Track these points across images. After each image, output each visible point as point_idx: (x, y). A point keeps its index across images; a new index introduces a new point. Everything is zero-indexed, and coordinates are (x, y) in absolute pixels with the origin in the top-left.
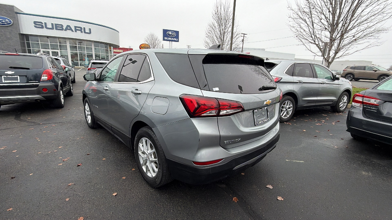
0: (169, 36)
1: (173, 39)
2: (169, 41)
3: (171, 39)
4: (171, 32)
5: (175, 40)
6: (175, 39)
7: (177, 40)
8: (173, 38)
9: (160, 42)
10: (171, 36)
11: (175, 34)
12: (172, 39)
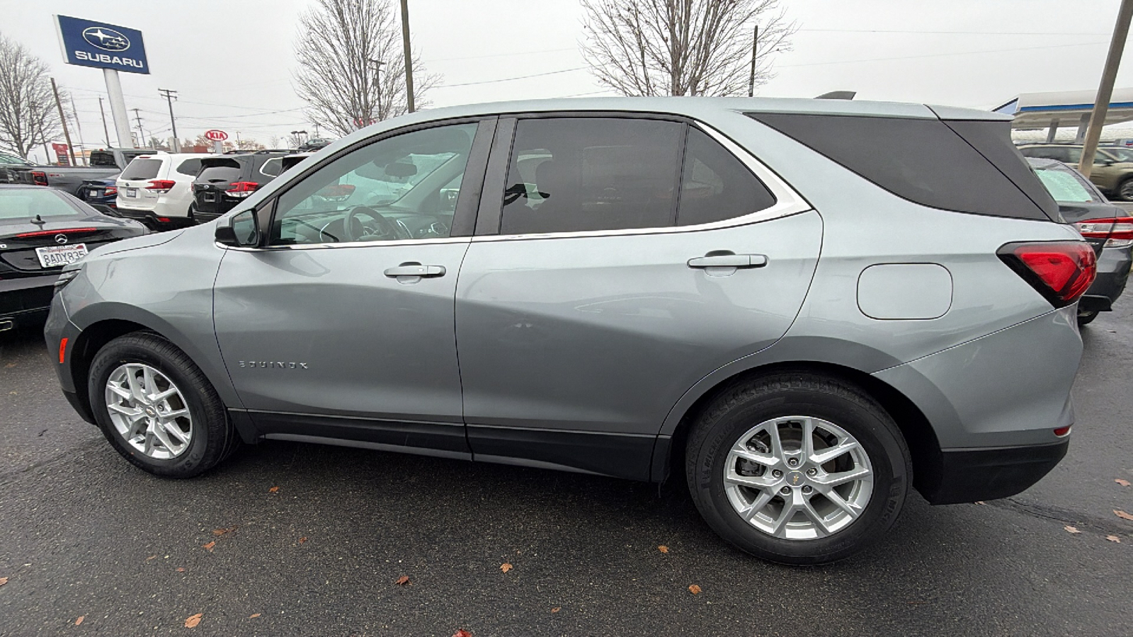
0: (95, 46)
1: (119, 62)
2: (104, 68)
3: (110, 61)
4: (103, 32)
5: (130, 63)
6: (132, 63)
7: (141, 66)
8: (121, 56)
9: (42, 70)
10: (106, 47)
11: (126, 42)
12: (116, 60)
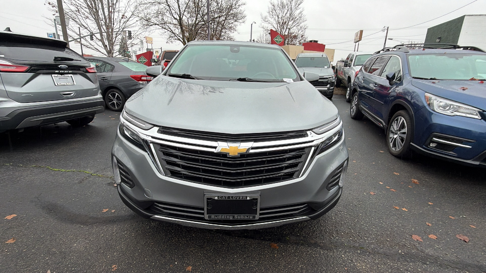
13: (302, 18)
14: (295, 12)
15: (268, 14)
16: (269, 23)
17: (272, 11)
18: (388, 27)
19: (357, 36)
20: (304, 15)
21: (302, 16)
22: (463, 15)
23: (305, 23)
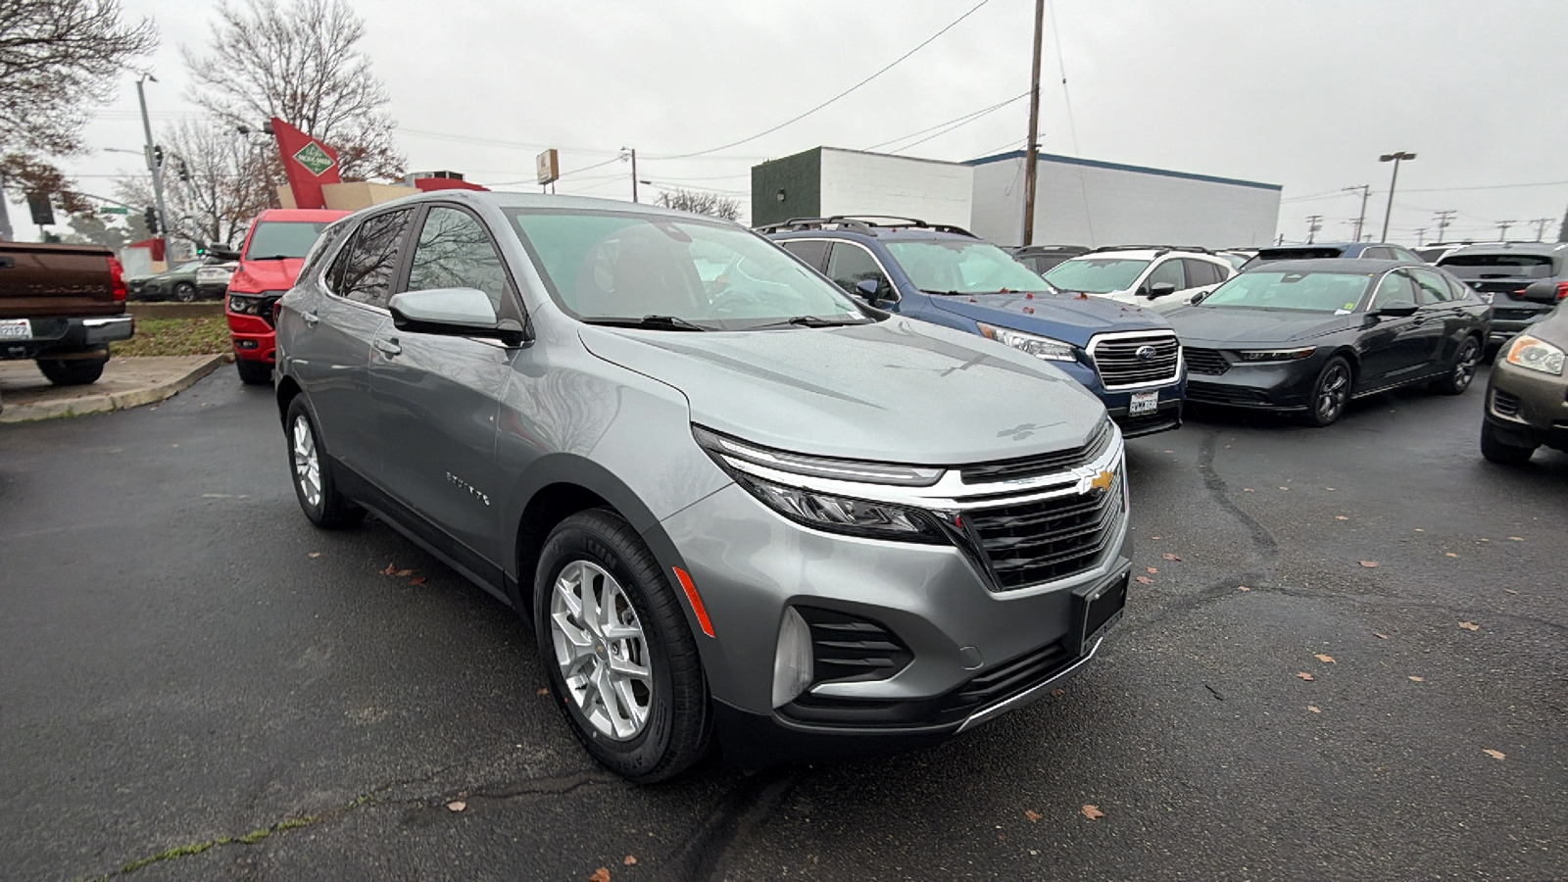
13: (372, 90)
14: (338, 67)
15: (217, 54)
16: (232, 90)
17: (234, 43)
18: (633, 151)
19: (543, 165)
20: (376, 79)
21: (369, 82)
22: (813, 147)
23: (385, 108)
